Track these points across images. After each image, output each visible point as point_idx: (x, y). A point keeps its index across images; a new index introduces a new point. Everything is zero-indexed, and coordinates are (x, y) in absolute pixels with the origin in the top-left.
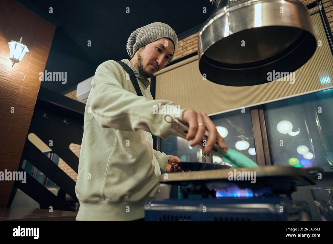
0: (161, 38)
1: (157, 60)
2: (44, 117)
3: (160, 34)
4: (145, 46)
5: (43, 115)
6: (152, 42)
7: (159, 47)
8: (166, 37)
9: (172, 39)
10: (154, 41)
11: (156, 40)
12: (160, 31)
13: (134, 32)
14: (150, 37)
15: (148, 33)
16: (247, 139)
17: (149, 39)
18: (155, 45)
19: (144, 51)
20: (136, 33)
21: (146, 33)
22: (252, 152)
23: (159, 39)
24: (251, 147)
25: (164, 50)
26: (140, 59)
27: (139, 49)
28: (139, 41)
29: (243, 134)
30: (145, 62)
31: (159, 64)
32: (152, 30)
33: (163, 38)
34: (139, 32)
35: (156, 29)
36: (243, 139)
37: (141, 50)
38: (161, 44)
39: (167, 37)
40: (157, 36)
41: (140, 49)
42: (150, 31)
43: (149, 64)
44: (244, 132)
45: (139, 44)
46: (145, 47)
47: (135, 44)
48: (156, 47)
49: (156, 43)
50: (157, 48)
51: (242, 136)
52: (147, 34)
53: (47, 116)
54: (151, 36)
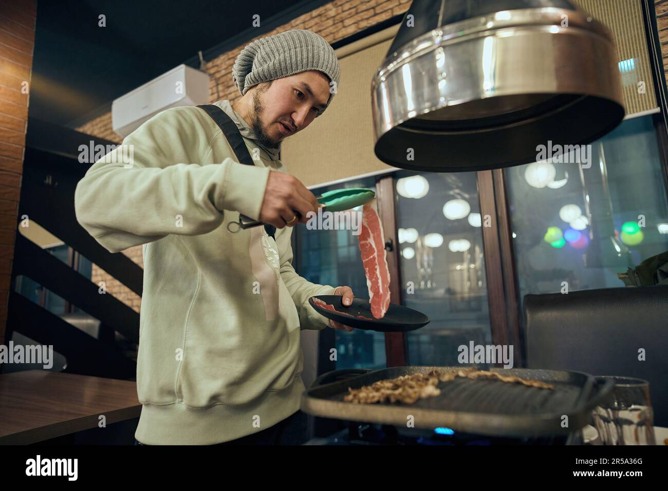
0: (306, 71)
1: (294, 115)
2: (48, 184)
3: (305, 61)
4: (271, 81)
5: (46, 179)
6: (286, 77)
7: (299, 89)
8: (317, 69)
9: (329, 75)
10: (291, 75)
11: (296, 74)
12: (305, 56)
13: (251, 44)
14: (283, 65)
15: (280, 55)
16: (467, 196)
17: (281, 69)
18: (293, 84)
19: (268, 92)
20: (253, 49)
21: (276, 54)
22: (475, 220)
23: (302, 72)
24: (472, 211)
25: (310, 95)
26: (258, 109)
27: (257, 85)
28: (260, 69)
29: (458, 187)
30: (268, 117)
31: (296, 124)
32: (290, 50)
33: (311, 71)
34: (261, 47)
35: (298, 49)
36: (459, 197)
37: (261, 90)
38: (305, 85)
39: (319, 71)
40: (297, 66)
41: (260, 86)
42: (284, 52)
43: (275, 121)
44: (460, 185)
45: (259, 76)
46: (270, 85)
47: (251, 73)
48: (295, 89)
49: (295, 81)
50: (297, 90)
51: (457, 191)
52: (277, 58)
53: (53, 182)
54: (286, 63)
